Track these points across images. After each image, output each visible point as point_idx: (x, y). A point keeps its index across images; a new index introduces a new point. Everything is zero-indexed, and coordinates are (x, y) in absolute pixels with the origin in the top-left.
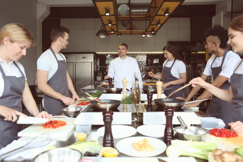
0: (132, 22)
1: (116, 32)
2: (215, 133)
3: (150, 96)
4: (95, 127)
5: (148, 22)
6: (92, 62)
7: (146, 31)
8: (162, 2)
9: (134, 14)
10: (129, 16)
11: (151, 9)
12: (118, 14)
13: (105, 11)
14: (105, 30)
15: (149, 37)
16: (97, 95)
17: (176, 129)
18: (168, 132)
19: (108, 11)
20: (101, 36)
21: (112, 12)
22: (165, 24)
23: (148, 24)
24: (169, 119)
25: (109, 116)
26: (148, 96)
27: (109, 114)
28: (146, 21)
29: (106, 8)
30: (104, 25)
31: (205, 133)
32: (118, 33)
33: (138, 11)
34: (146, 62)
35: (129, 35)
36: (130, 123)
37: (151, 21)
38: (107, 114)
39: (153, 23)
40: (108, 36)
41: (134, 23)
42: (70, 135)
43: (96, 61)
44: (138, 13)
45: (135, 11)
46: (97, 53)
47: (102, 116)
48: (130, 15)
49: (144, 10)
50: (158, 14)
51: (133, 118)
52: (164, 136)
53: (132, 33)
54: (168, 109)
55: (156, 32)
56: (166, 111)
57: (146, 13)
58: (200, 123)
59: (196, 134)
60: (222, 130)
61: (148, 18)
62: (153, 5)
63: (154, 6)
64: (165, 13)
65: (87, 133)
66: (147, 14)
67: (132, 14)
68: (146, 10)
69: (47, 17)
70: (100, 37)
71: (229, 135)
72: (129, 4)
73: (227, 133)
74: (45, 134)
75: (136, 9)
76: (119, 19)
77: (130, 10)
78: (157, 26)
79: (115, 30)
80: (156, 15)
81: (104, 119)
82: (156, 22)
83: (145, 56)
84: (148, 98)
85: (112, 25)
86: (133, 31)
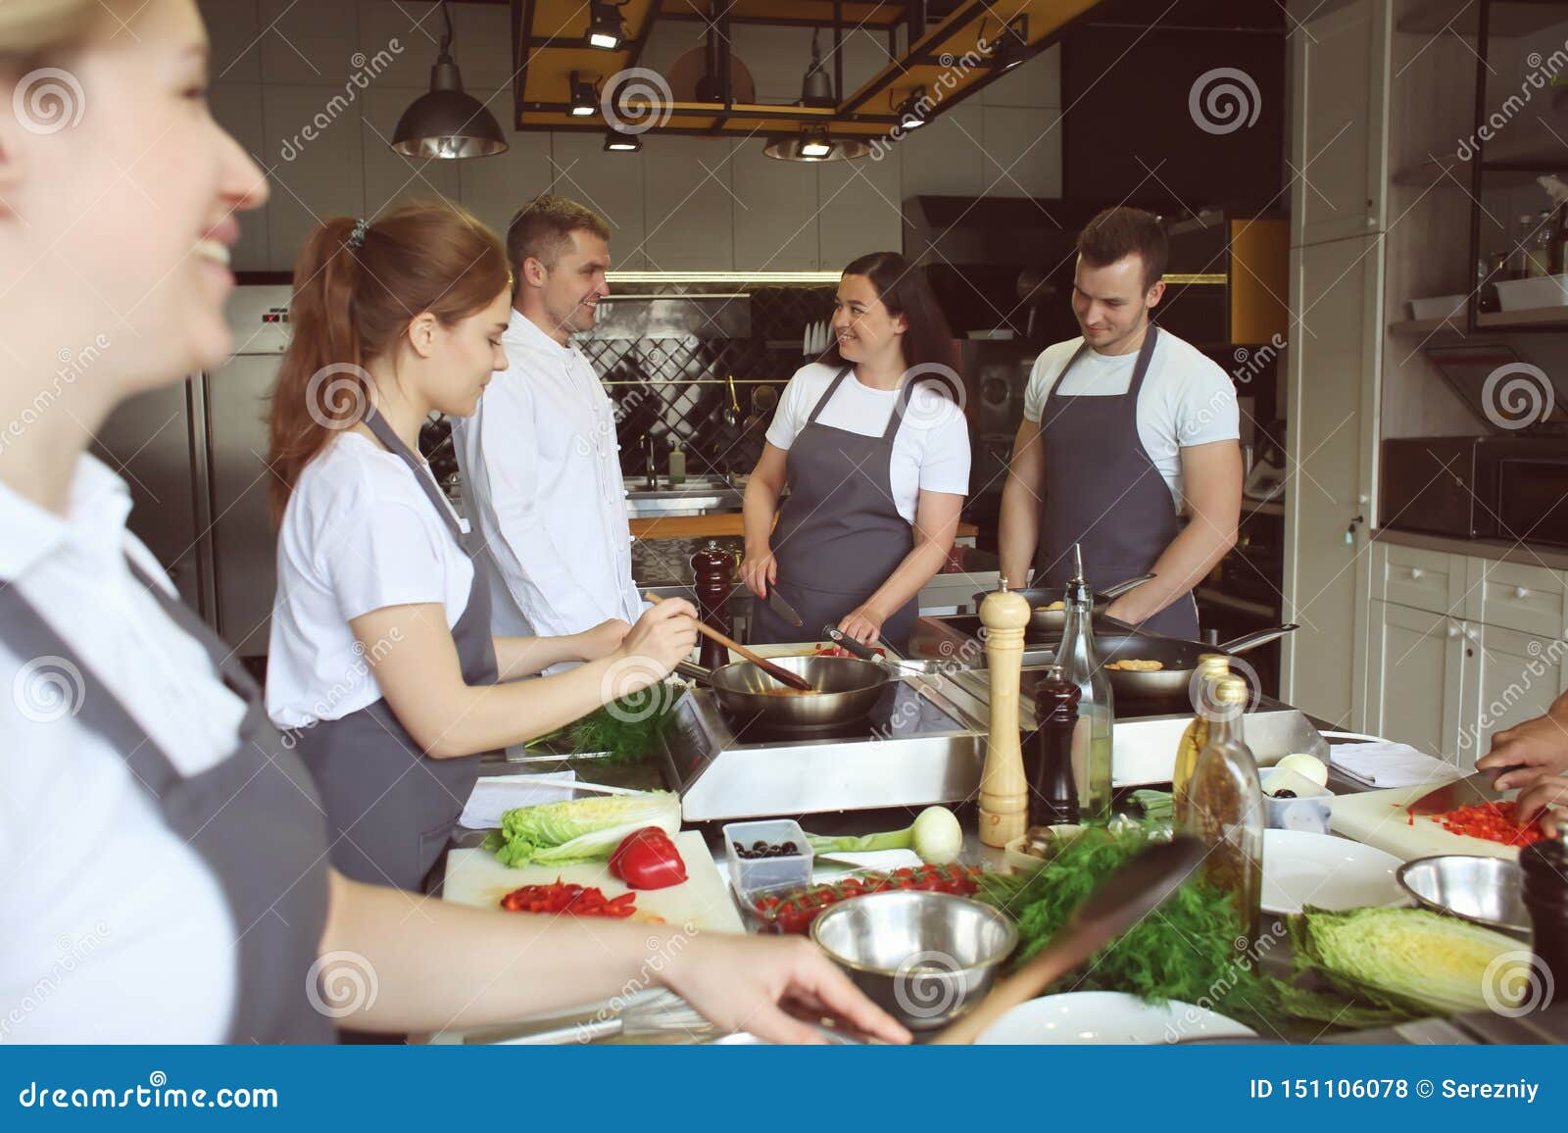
20: (434, 145)
40: (496, 149)
53: (724, 121)
70: (427, 148)
82: (990, 35)
86: (735, 107)
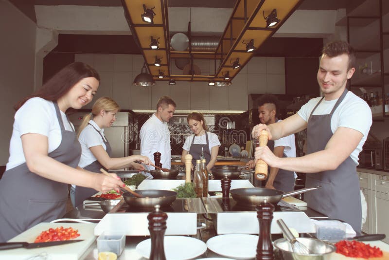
0: (192, 61)
1: (167, 76)
2: (343, 249)
3: (227, 184)
4: (132, 241)
5: (218, 62)
6: (125, 127)
7: (216, 77)
8: (243, 30)
9: (197, 48)
10: (188, 52)
11: (224, 41)
12: (171, 48)
13: (149, 42)
14: (149, 73)
15: (220, 86)
16: (134, 182)
17: (277, 242)
18: (263, 248)
19: (154, 42)
20: (141, 84)
21: (162, 44)
22: (245, 67)
23: (218, 65)
24: (265, 224)
25: (158, 221)
26: (223, 183)
27: (160, 218)
28: (215, 61)
29: (152, 37)
30: (147, 65)
31: (329, 250)
32: (170, 79)
33: (203, 44)
34: (214, 127)
35: (187, 82)
36: (195, 233)
37: (224, 61)
38: (155, 218)
39: (227, 63)
40: (154, 84)
41: (196, 63)
42: (86, 254)
43: (132, 125)
44: (203, 48)
45: (198, 44)
46: (135, 111)
47: (147, 222)
48: (190, 50)
49: (213, 44)
50: (236, 48)
51: (199, 224)
52: (257, 255)
53: (192, 79)
54: (264, 208)
55: (231, 78)
56: (261, 211)
57: (215, 49)
58: (313, 231)
59: (311, 252)
60: (354, 244)
61: (219, 55)
62: (228, 35)
63: (229, 37)
64: (248, 48)
65: (118, 252)
66: (217, 49)
67: (192, 48)
68: (216, 44)
69: (52, 51)
71: (368, 254)
72: (189, 34)
73: (364, 249)
74: (38, 256)
75: (200, 41)
76: (172, 56)
77: (190, 42)
78: (234, 69)
79: (166, 74)
80: (233, 51)
81: (151, 228)
82: (233, 62)
83: (214, 118)
84: (223, 187)
85: (161, 65)
86: (194, 76)
